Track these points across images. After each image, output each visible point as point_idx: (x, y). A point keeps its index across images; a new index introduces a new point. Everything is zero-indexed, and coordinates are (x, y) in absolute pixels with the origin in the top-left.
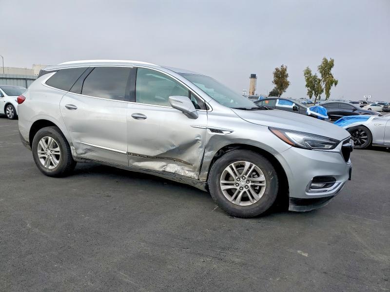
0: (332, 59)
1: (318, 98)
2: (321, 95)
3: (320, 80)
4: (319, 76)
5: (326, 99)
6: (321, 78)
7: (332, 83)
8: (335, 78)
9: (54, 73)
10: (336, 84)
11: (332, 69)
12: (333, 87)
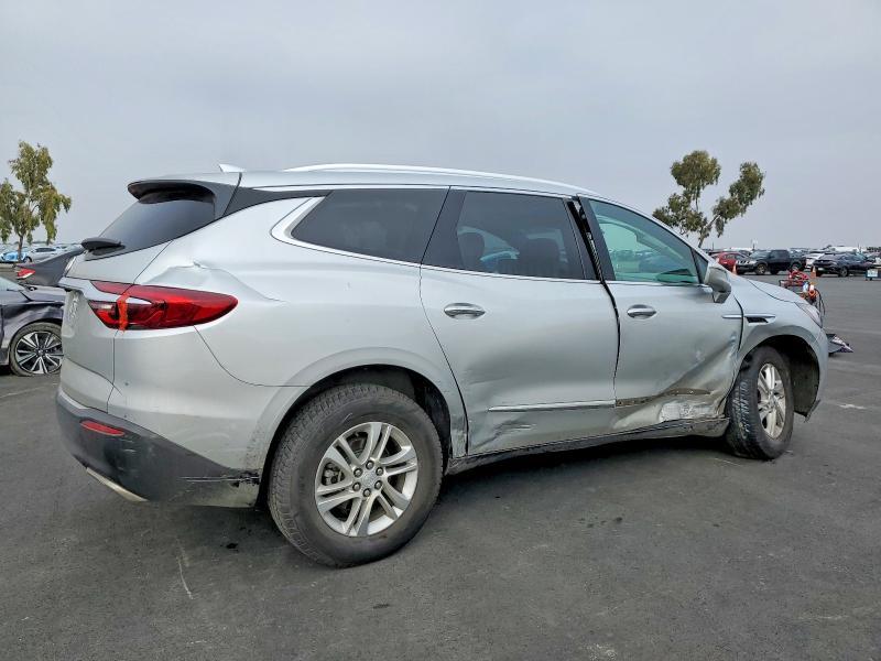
0: (43, 145)
1: (25, 239)
2: (33, 233)
3: (23, 197)
4: (18, 186)
5: (48, 243)
6: (23, 191)
7: (57, 204)
8: (60, 191)
9: (314, 201)
10: (67, 207)
11: (49, 170)
12: (61, 214)
